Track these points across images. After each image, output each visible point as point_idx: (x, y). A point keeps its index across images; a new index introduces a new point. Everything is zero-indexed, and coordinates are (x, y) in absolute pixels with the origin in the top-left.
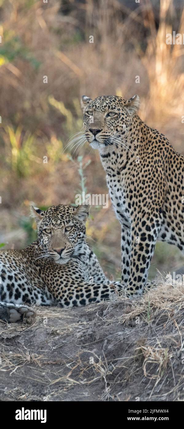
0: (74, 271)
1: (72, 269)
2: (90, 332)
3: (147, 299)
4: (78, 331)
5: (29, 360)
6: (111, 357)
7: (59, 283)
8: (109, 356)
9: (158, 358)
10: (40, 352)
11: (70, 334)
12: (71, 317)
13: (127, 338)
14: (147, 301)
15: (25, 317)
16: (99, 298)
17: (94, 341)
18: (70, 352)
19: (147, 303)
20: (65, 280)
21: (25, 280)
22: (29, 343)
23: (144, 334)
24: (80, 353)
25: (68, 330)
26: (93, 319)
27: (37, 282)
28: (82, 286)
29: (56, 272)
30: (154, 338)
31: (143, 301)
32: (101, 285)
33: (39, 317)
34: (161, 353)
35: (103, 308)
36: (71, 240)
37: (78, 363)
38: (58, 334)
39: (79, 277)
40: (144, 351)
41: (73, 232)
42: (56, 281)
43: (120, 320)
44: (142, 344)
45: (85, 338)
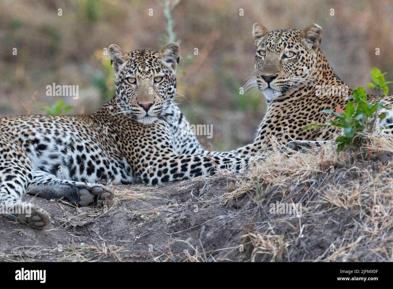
0: (160, 138)
1: (158, 135)
2: (183, 216)
3: (256, 173)
4: (167, 215)
5: (106, 253)
6: (211, 248)
7: (140, 153)
8: (209, 246)
9: (270, 248)
10: (119, 243)
11: (158, 220)
12: (158, 198)
13: (230, 223)
14: (256, 175)
15: (100, 199)
16: (187, 174)
17: (189, 227)
18: (158, 242)
19: (255, 179)
20: (147, 150)
21: (99, 150)
22: (105, 232)
23: (253, 217)
24: (171, 243)
25: (155, 214)
26: (187, 200)
27: (112, 152)
28: (167, 159)
29: (138, 140)
30: (265, 222)
31: (250, 175)
32: (192, 157)
33: (117, 198)
34: (274, 241)
35: (199, 186)
36: (160, 93)
37: (168, 256)
38: (142, 220)
39: (166, 145)
40: (253, 239)
41: (163, 84)
42: (136, 151)
43: (221, 201)
44: (250, 230)
45: (176, 224)
